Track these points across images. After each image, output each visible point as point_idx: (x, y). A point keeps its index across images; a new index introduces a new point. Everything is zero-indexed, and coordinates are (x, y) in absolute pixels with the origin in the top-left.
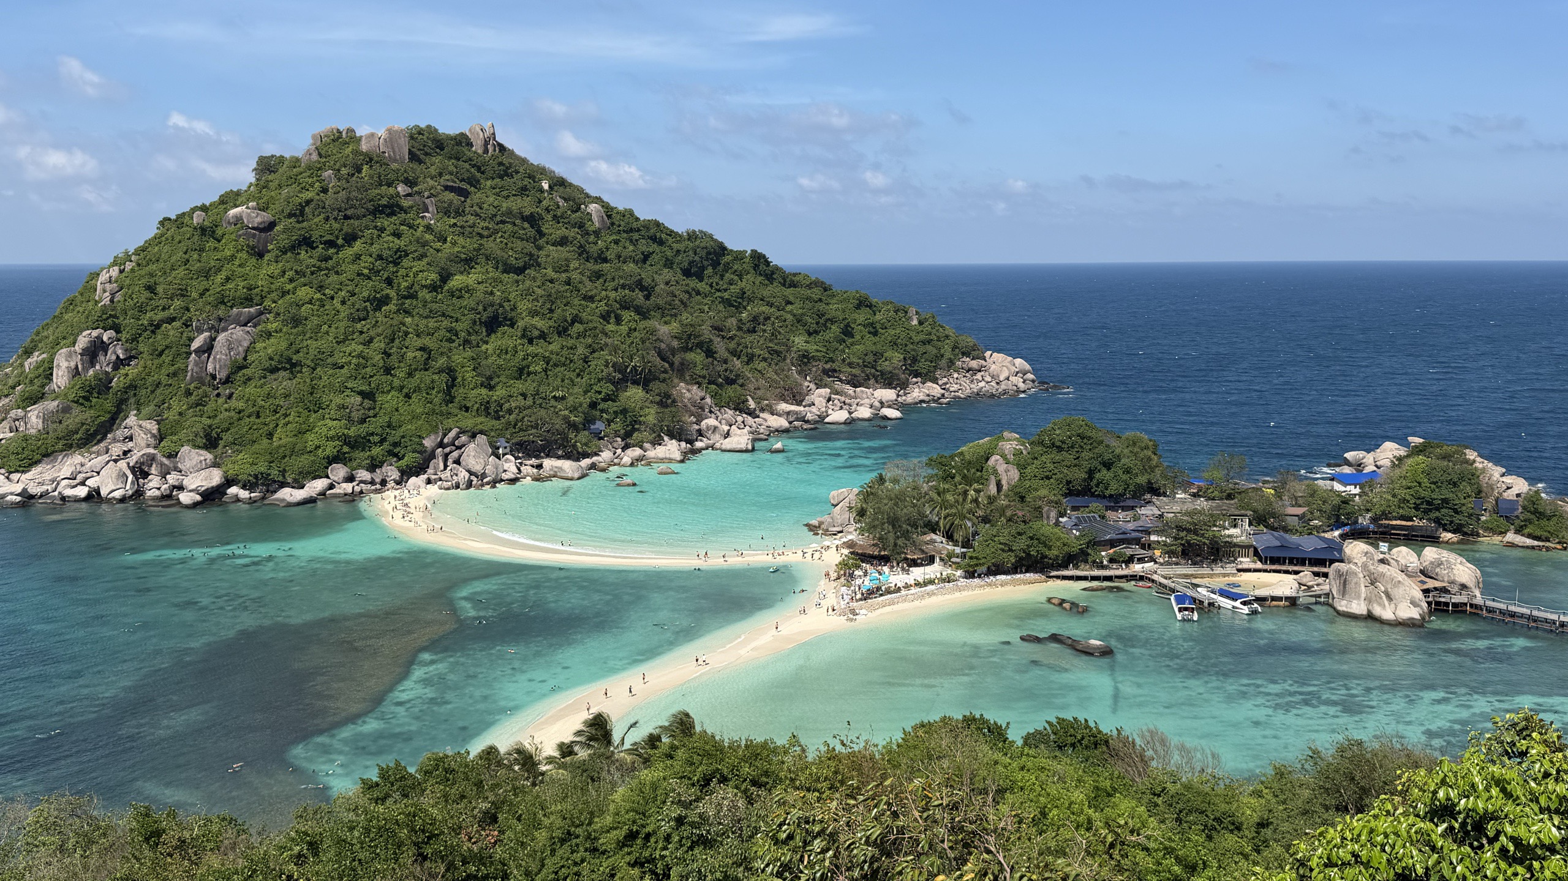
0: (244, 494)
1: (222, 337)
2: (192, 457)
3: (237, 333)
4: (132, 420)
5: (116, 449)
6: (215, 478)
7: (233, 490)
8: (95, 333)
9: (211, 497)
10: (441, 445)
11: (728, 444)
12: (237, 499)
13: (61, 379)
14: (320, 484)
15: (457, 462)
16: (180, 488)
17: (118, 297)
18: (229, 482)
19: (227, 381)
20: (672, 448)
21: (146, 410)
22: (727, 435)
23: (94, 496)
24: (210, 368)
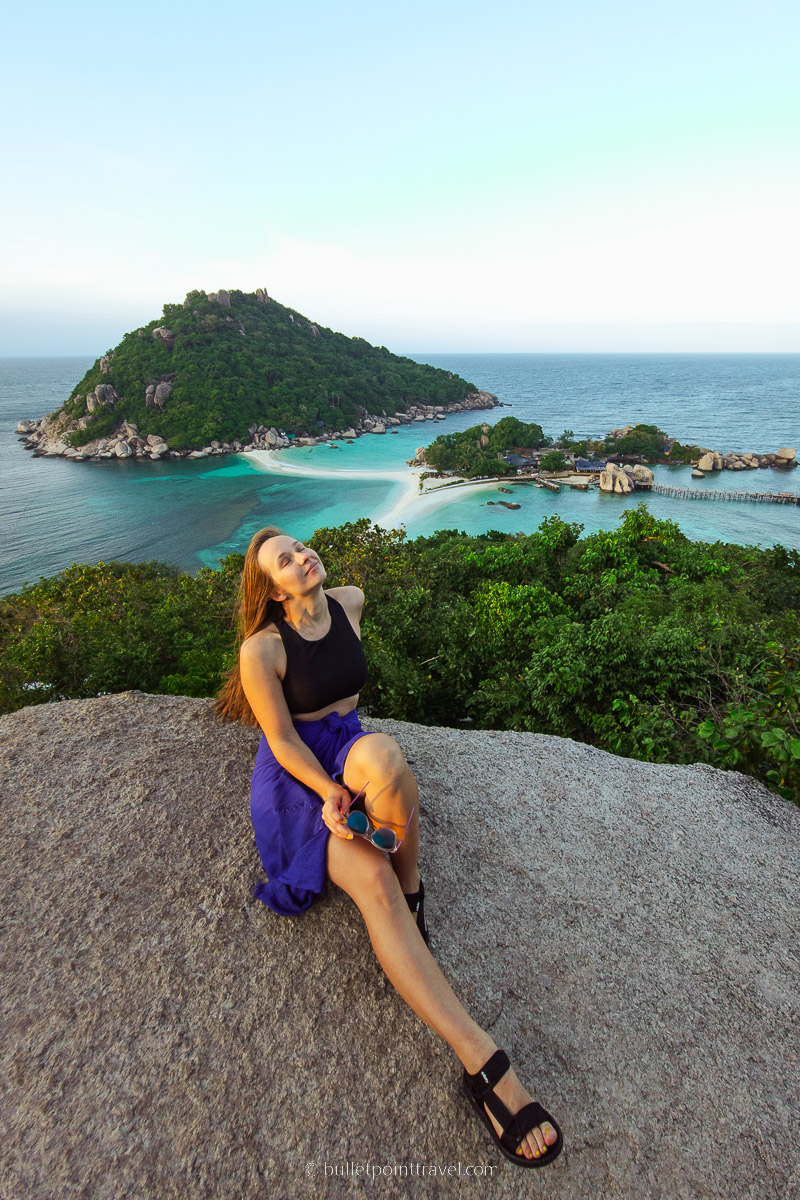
0: (177, 454)
1: (158, 387)
2: (152, 439)
3: (164, 384)
4: (125, 424)
5: (120, 437)
6: (165, 447)
7: (172, 453)
8: (103, 386)
9: (164, 456)
10: (256, 432)
11: (374, 430)
12: (174, 456)
13: (91, 407)
14: (208, 450)
15: (264, 439)
16: (151, 452)
17: (111, 370)
18: (171, 449)
19: (164, 406)
20: (352, 432)
21: (131, 420)
22: (375, 426)
23: (114, 456)
24: (155, 402)
